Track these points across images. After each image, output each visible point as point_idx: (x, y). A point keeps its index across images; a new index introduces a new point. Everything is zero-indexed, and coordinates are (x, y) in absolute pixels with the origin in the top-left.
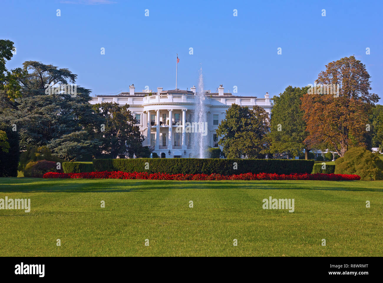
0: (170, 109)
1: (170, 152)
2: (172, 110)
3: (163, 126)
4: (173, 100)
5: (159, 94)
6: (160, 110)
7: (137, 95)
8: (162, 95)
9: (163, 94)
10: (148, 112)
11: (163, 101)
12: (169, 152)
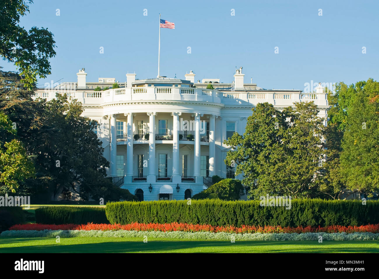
0: (151, 112)
1: (151, 188)
2: (154, 114)
3: (139, 141)
4: (156, 95)
5: (129, 84)
6: (133, 113)
7: (90, 87)
8: (136, 88)
9: (138, 85)
10: (112, 116)
11: (139, 97)
12: (149, 188)
